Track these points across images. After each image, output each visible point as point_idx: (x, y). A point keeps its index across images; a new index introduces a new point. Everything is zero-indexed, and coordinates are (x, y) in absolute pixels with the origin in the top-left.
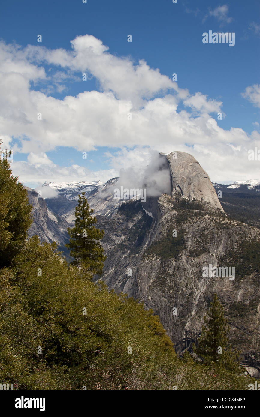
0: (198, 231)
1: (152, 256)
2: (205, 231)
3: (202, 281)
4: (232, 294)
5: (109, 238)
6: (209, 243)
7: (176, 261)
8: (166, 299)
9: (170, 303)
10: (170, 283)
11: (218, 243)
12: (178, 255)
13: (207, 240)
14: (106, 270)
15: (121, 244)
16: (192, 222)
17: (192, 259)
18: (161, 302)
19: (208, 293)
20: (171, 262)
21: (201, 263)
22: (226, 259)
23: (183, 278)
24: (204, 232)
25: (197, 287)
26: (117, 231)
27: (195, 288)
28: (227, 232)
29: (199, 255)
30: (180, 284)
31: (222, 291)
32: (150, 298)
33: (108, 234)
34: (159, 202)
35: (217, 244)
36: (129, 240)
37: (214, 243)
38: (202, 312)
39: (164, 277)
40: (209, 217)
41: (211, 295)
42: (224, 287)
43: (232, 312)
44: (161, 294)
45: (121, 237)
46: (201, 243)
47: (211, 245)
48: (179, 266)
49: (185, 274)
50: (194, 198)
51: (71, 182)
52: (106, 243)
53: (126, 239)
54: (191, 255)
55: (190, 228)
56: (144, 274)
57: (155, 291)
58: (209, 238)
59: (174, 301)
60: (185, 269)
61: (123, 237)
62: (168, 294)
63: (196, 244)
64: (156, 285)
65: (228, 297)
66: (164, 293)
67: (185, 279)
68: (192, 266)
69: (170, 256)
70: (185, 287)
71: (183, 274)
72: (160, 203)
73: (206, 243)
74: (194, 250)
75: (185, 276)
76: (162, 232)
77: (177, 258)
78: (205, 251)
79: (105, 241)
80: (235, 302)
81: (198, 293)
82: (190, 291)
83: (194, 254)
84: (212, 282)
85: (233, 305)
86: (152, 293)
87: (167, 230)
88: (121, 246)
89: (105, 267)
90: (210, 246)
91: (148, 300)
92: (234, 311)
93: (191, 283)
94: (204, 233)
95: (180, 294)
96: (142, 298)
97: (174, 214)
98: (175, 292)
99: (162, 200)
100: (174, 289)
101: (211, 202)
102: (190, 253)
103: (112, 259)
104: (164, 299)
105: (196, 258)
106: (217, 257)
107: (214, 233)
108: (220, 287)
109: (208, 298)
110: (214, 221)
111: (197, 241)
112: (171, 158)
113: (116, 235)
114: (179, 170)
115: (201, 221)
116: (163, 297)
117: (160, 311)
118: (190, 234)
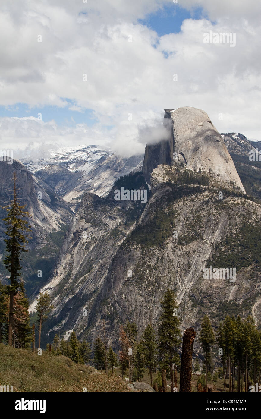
0: (192, 212)
1: (131, 245)
2: (201, 212)
3: (190, 275)
4: (222, 291)
5: (101, 222)
6: (203, 227)
7: (160, 250)
8: (143, 298)
9: (148, 303)
10: (149, 278)
11: (215, 227)
12: (163, 243)
13: (201, 223)
14: (94, 263)
15: (116, 229)
16: (187, 200)
17: (181, 247)
18: (136, 302)
19: (194, 290)
20: (153, 252)
21: (191, 252)
22: (221, 247)
23: (167, 271)
24: (198, 213)
25: (183, 282)
26: (112, 212)
27: (180, 284)
28: (228, 213)
29: (190, 243)
30: (161, 279)
31: (211, 287)
32: (123, 296)
33: (100, 216)
34: (152, 175)
35: (213, 229)
36: (125, 224)
37: (210, 227)
38: (185, 313)
39: (143, 271)
40: (209, 194)
41: (198, 292)
42: (214, 282)
43: (220, 314)
44: (138, 291)
45: (117, 220)
46: (194, 227)
47: (206, 229)
48: (163, 257)
49: (169, 266)
50: (200, 169)
51: (79, 147)
52: (97, 228)
53: (122, 223)
54: (180, 243)
55: (182, 208)
56: (120, 267)
57: (130, 287)
58: (204, 220)
59: (153, 300)
60: (170, 261)
61: (119, 221)
62: (145, 291)
63: (187, 229)
64: (132, 281)
65: (218, 294)
66: (141, 290)
67: (169, 272)
68: (180, 256)
69: (153, 243)
70: (168, 282)
71: (168, 267)
72: (154, 176)
73: (200, 227)
74: (184, 236)
75: (169, 268)
76: (149, 214)
77: (162, 247)
78: (198, 237)
79: (96, 226)
80: (226, 301)
81: (183, 290)
82: (174, 288)
83: (183, 241)
84: (200, 276)
85: (222, 305)
86: (126, 291)
87: (155, 211)
88: (114, 231)
89: (94, 260)
90: (205, 231)
91: (121, 299)
92: (223, 312)
93: (176, 278)
94: (199, 215)
95: (161, 291)
96: (115, 296)
97: (167, 191)
98: (155, 289)
99: (157, 173)
100: (154, 285)
101: (223, 173)
102: (179, 240)
103: (103, 249)
104: (140, 297)
105: (185, 246)
106: (212, 244)
107: (210, 214)
108: (209, 282)
109: (195, 297)
110: (214, 199)
111: (190, 224)
112: (175, 116)
113: (110, 218)
114: (185, 132)
115: (198, 198)
116: (139, 295)
117: (134, 312)
118: (182, 216)
